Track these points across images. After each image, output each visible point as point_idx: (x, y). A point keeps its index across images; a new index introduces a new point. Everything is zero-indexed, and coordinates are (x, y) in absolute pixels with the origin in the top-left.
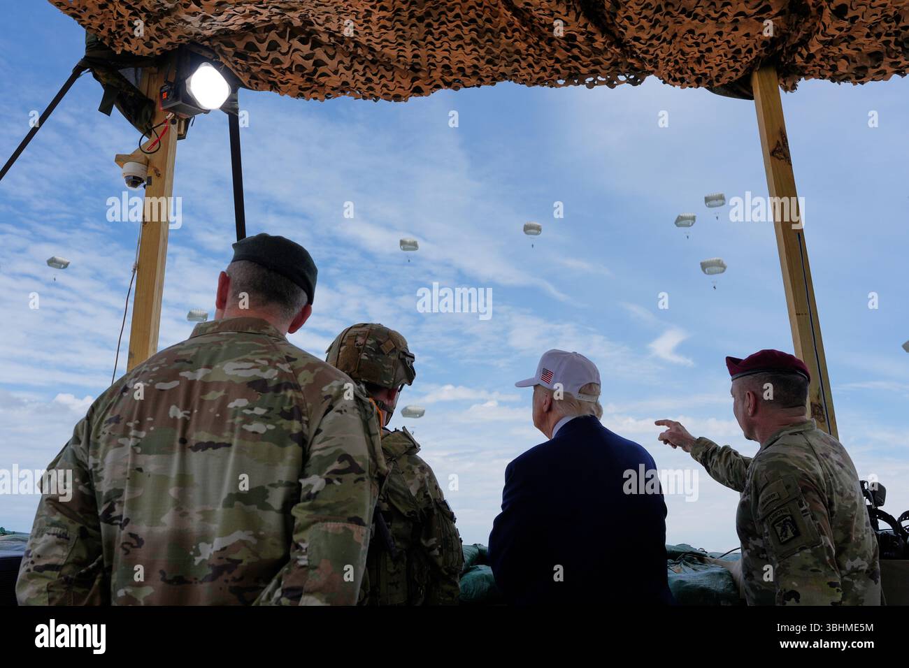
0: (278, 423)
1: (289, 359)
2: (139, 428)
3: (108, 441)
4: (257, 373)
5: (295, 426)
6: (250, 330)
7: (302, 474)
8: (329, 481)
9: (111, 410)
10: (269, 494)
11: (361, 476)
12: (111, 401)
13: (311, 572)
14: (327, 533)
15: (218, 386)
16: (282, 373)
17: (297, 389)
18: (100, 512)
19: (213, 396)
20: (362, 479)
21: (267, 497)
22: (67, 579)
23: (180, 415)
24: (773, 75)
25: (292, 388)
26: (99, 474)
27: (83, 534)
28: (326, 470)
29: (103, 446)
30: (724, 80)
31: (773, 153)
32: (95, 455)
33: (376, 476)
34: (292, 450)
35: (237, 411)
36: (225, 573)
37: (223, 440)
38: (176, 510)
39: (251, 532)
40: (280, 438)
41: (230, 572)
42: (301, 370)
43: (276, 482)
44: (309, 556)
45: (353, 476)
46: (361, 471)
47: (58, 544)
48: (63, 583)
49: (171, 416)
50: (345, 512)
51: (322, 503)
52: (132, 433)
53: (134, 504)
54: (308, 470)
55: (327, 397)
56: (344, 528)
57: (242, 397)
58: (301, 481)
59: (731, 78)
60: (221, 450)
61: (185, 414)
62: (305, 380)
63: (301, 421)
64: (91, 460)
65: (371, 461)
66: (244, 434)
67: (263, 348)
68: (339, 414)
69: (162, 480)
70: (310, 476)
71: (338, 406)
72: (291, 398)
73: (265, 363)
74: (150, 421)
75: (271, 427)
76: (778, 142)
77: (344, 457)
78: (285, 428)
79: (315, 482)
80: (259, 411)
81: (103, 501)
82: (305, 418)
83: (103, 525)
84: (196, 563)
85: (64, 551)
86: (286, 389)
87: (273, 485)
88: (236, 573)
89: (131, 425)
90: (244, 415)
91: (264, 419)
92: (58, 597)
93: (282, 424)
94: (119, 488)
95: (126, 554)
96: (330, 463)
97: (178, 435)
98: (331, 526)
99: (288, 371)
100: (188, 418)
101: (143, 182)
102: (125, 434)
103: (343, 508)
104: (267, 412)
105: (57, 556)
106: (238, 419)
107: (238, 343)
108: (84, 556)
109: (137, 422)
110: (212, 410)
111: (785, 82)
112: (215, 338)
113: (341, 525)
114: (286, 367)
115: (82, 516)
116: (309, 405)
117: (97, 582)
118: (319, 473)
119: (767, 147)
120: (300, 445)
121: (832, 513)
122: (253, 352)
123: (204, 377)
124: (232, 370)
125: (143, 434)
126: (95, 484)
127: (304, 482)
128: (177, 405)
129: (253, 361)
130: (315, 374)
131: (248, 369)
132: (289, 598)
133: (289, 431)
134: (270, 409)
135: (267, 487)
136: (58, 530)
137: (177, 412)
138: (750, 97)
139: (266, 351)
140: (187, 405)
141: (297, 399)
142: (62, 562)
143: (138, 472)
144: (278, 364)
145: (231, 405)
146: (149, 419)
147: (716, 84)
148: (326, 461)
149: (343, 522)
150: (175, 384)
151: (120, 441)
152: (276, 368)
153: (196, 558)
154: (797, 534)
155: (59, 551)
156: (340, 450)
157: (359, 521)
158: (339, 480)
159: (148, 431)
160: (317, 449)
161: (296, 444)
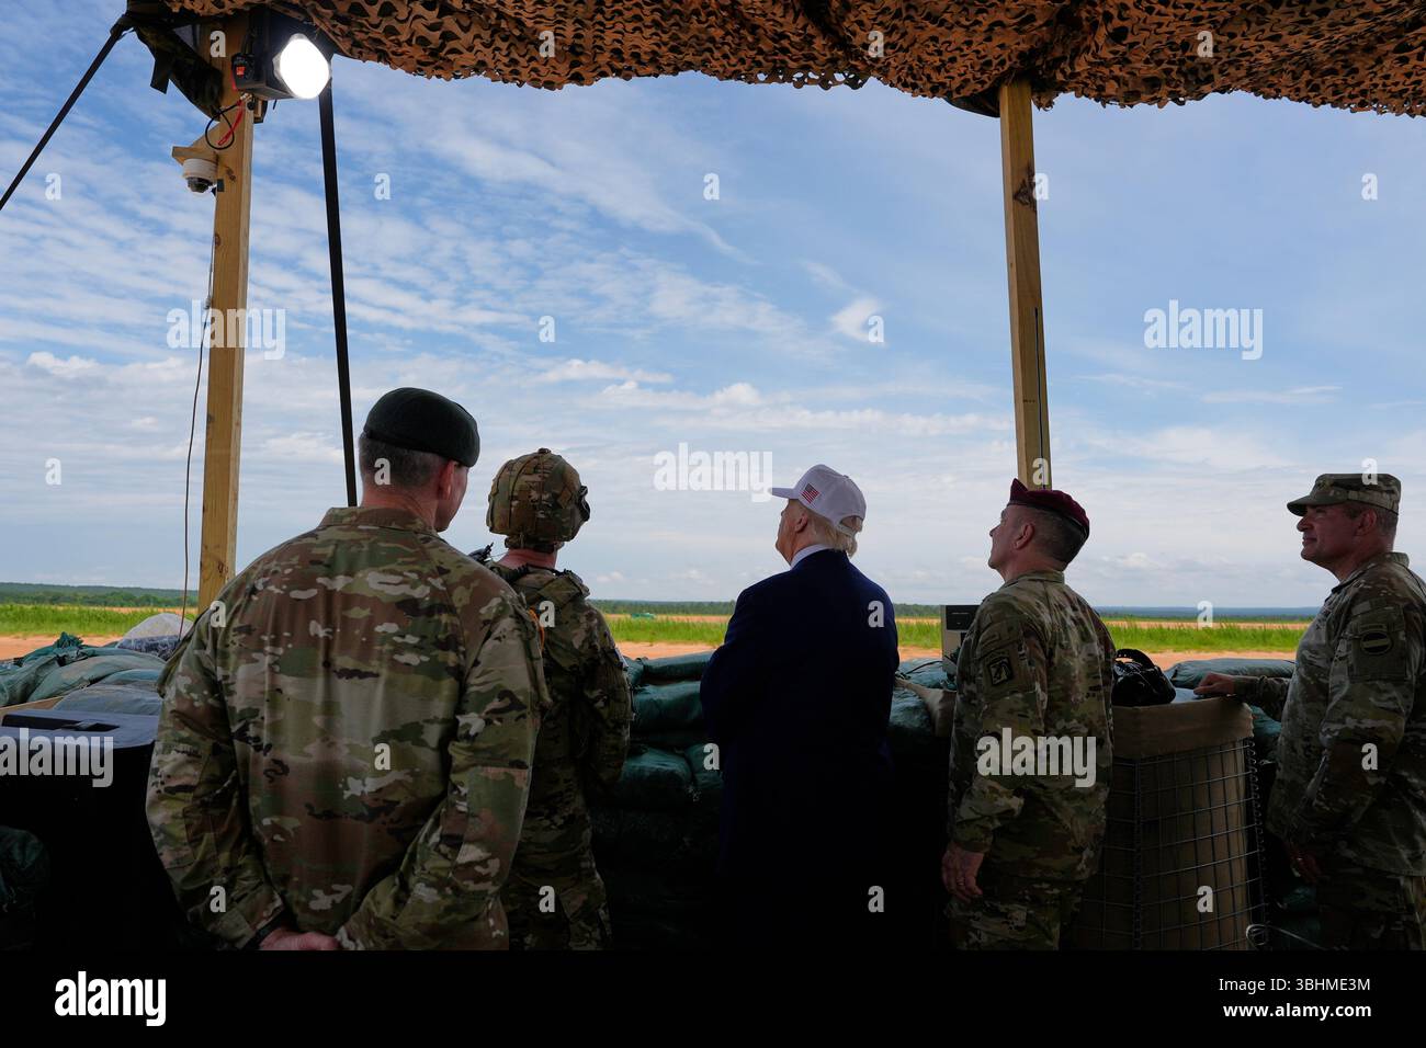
0: (434, 653)
1: (442, 571)
2: (275, 643)
3: (239, 654)
4: (405, 590)
5: (451, 658)
6: (393, 526)
7: (459, 708)
8: (488, 722)
9: (239, 614)
10: (425, 730)
11: (523, 711)
12: (237, 604)
13: (471, 820)
14: (487, 778)
15: (363, 601)
16: (434, 591)
17: (451, 611)
18: (234, 729)
19: (358, 613)
20: (524, 716)
21: (422, 733)
22: (203, 803)
23: (322, 633)
24: (1027, 89)
25: (446, 612)
26: (231, 688)
27: (216, 750)
28: (484, 708)
29: (233, 658)
30: (966, 92)
31: (1015, 197)
32: (225, 665)
33: (537, 708)
34: (447, 685)
35: (386, 637)
36: (382, 815)
37: (370, 669)
38: (323, 741)
39: (407, 771)
40: (434, 671)
41: (387, 814)
42: (455, 586)
43: (432, 717)
44: (469, 804)
45: (515, 713)
46: (521, 706)
47: (189, 762)
48: (199, 807)
49: (312, 634)
50: (506, 755)
51: (482, 745)
52: (268, 649)
53: (275, 728)
54: (465, 706)
55: (486, 622)
56: (506, 773)
57: (391, 621)
58: (458, 717)
59: (975, 90)
60: (368, 681)
61: (328, 633)
62: (460, 600)
63: (457, 651)
64: (220, 673)
65: (533, 691)
66: (394, 665)
67: (411, 555)
68: (497, 642)
69: (305, 707)
70: (468, 713)
71: (496, 633)
72: (446, 624)
73: (414, 576)
74: (287, 637)
75: (425, 659)
76: (1024, 181)
77: (505, 694)
78: (440, 659)
79: (473, 722)
80: (412, 640)
81: (237, 718)
82: (462, 649)
83: (237, 743)
84: (345, 797)
85: (196, 769)
86: (440, 612)
87: (427, 721)
88: (394, 815)
89: (266, 638)
90: (395, 643)
91: (417, 649)
92: (195, 822)
93: (436, 656)
94: (255, 707)
95: (270, 782)
96: (489, 700)
97: (321, 658)
98: (492, 771)
99: (441, 588)
100: (331, 637)
101: (211, 184)
102: (260, 649)
103: (504, 751)
104: (420, 641)
105: (188, 775)
106: (387, 647)
107: (382, 544)
108: (218, 773)
109: (273, 637)
110: (357, 632)
111: (1039, 98)
112: (352, 535)
113: (502, 770)
114: (438, 583)
115: (213, 731)
116: (466, 633)
117: (234, 802)
118: (478, 711)
119: (1010, 186)
120: (456, 679)
121: (1051, 664)
122: (400, 560)
123: (345, 587)
124: (375, 582)
125: (281, 651)
126: (226, 698)
127: (462, 720)
128: (318, 621)
129: (401, 574)
130: (471, 590)
131: (396, 585)
132: (448, 846)
133: (445, 663)
134: (423, 637)
135: (421, 723)
136: (187, 747)
137: (318, 630)
138: (995, 114)
139: (413, 559)
140: (329, 622)
141: (452, 625)
142: (194, 782)
143: (278, 694)
144: (429, 579)
145: (379, 629)
146: (286, 634)
147: (955, 96)
148: (485, 698)
149: (504, 767)
150: (313, 592)
151: (254, 655)
152: (427, 583)
153: (345, 792)
154: (1011, 677)
155: (190, 769)
156: (500, 686)
157: (521, 765)
158: (500, 720)
159: (286, 649)
160: (475, 684)
161: (452, 679)
